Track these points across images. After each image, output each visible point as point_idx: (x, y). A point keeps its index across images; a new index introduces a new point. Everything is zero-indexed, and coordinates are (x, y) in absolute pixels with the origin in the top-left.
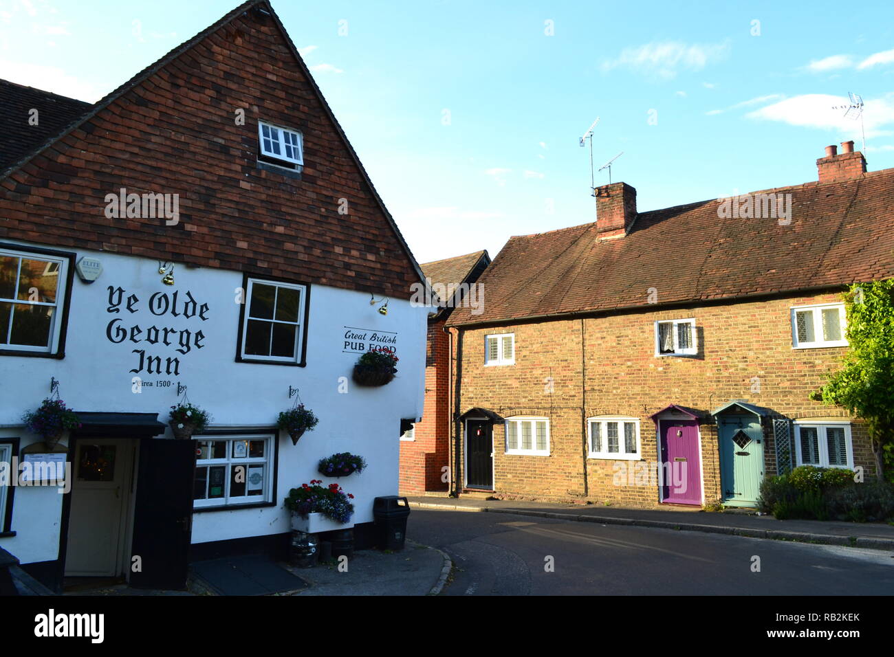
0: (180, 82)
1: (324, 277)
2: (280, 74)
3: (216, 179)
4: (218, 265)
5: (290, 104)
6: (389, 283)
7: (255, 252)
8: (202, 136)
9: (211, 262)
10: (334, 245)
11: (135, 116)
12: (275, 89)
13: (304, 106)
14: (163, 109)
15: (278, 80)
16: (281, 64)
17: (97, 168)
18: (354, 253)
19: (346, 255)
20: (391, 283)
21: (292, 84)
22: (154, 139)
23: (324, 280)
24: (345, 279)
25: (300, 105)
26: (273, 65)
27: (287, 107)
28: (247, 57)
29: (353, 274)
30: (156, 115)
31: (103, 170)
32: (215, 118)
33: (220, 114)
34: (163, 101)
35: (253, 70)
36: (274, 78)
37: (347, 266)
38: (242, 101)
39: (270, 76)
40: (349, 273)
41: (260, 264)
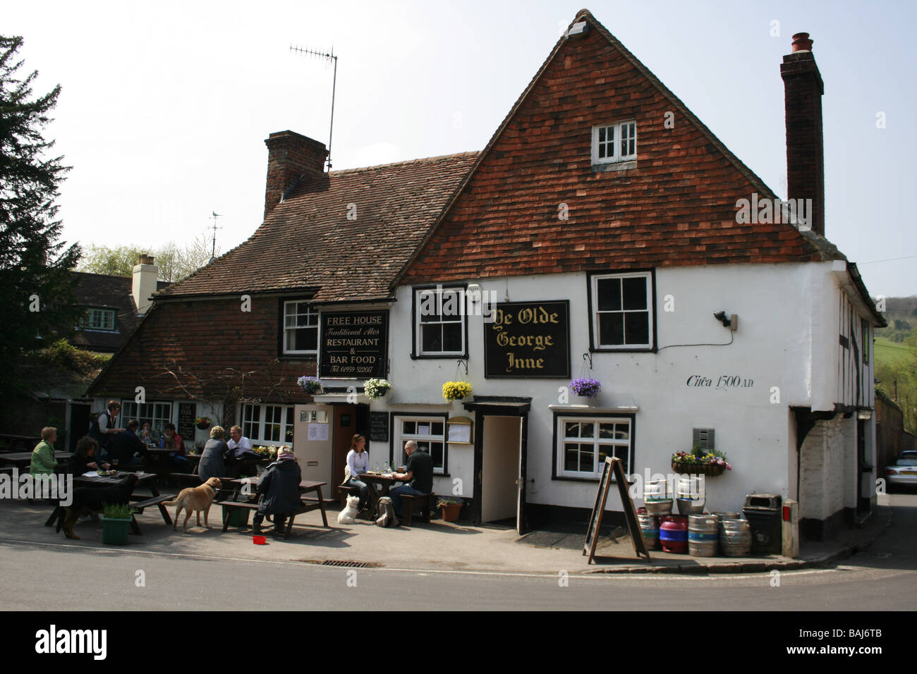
0: (526, 126)
1: (667, 259)
2: (608, 74)
3: (556, 196)
4: (561, 271)
5: (620, 99)
6: (757, 248)
7: (591, 251)
8: (546, 163)
9: (555, 269)
10: (677, 223)
11: (496, 169)
12: (604, 91)
13: (635, 93)
14: (513, 154)
15: (607, 81)
16: (607, 65)
17: (474, 218)
18: (703, 225)
19: (693, 230)
20: (759, 248)
21: (620, 78)
22: (510, 181)
23: (667, 263)
24: (692, 256)
25: (630, 94)
26: (600, 70)
27: (618, 103)
28: (576, 75)
29: (704, 248)
30: (510, 161)
31: (478, 218)
32: (555, 143)
33: (559, 137)
34: (512, 147)
35: (583, 84)
36: (603, 81)
37: (695, 242)
38: (577, 117)
39: (598, 82)
40: (698, 248)
41: (597, 262)
